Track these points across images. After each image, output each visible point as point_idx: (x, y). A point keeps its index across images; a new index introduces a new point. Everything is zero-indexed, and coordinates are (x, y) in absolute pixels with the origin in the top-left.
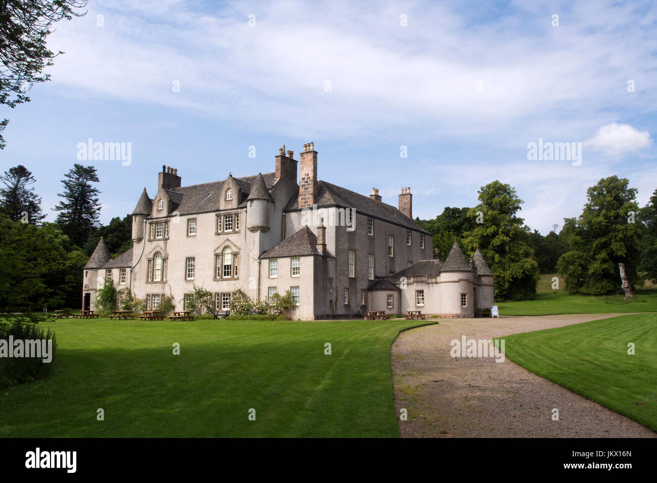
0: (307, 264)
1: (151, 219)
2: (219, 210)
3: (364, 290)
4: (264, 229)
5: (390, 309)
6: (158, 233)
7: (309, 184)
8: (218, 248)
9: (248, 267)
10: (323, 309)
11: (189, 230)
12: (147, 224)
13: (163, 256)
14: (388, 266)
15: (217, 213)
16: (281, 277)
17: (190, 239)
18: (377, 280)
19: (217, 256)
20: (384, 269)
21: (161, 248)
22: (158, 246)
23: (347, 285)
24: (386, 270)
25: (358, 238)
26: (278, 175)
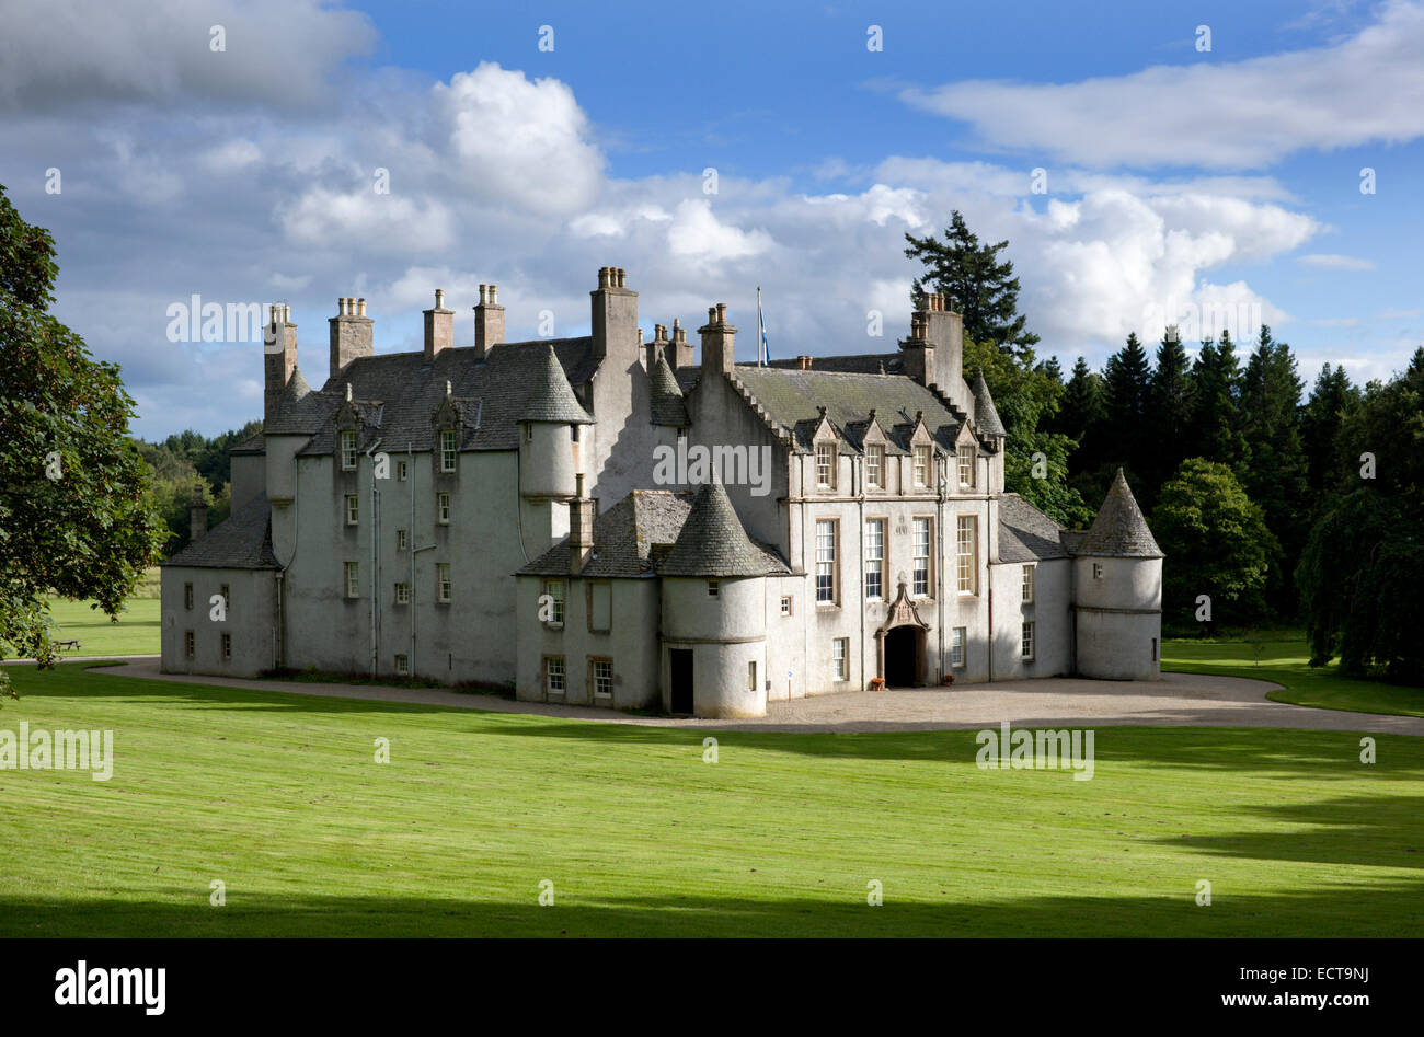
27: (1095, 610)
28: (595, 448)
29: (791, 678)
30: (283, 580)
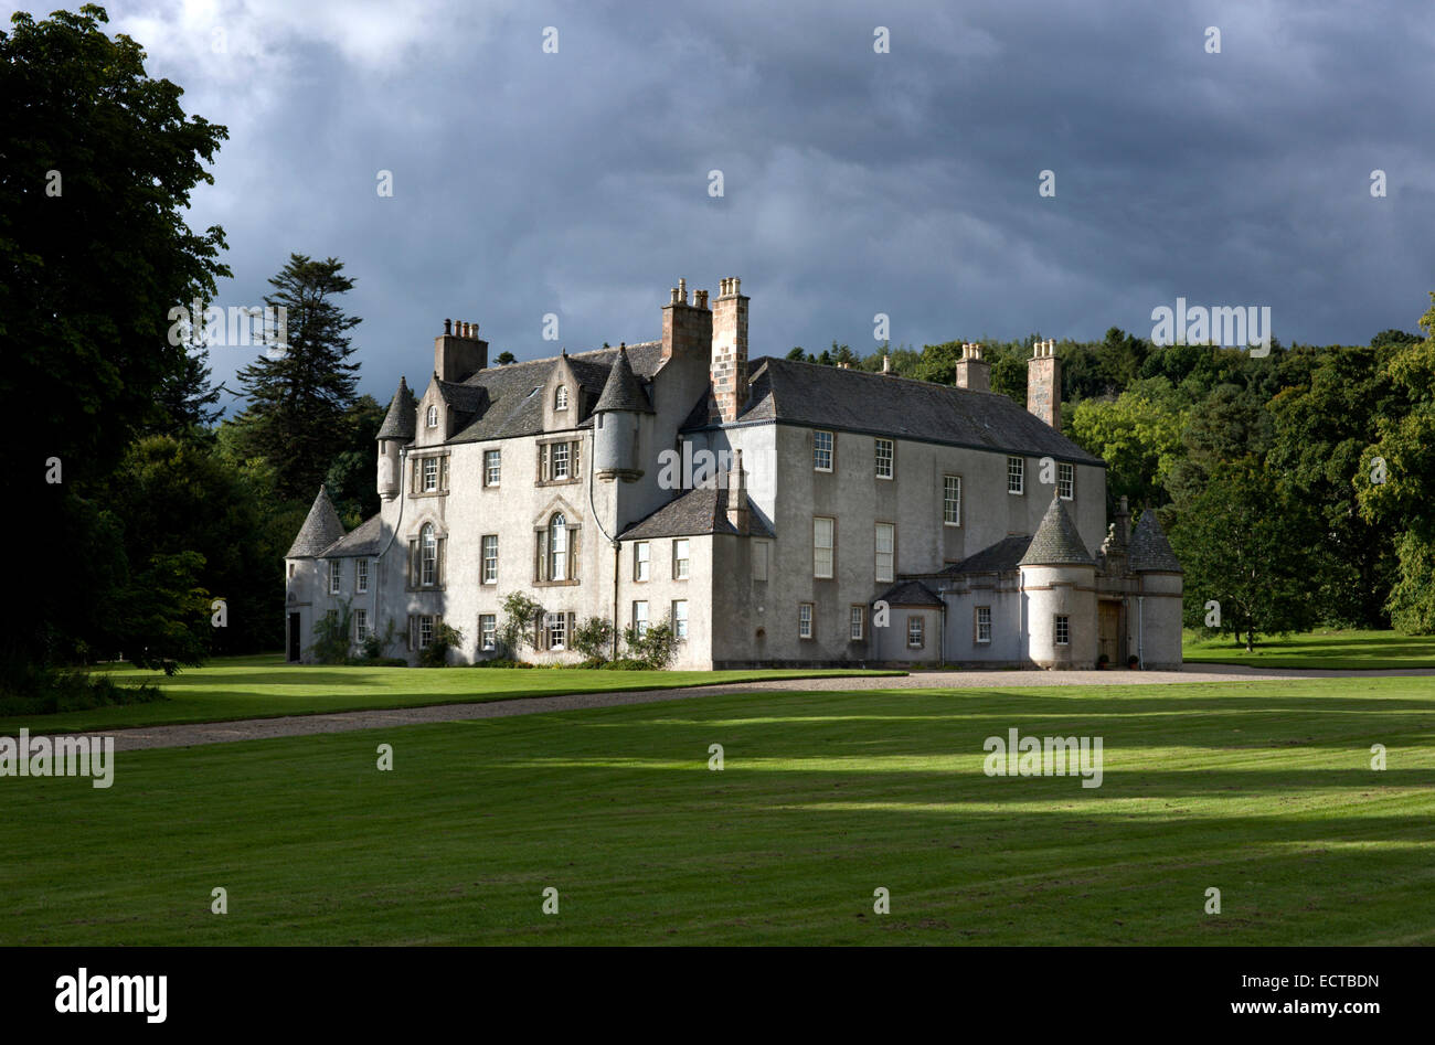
0: (699, 552)
1: (415, 448)
2: (541, 432)
3: (864, 607)
4: (628, 475)
5: (915, 648)
6: (428, 479)
7: (728, 371)
8: (541, 516)
9: (597, 558)
10: (739, 647)
11: (488, 476)
12: (407, 459)
13: (438, 530)
14: (941, 548)
15: (540, 437)
16: (655, 580)
17: (490, 495)
18: (901, 582)
19: (539, 533)
20: (927, 556)
21: (434, 515)
22: (428, 509)
23: (809, 597)
24: (934, 558)
25: (844, 489)
26: (668, 350)
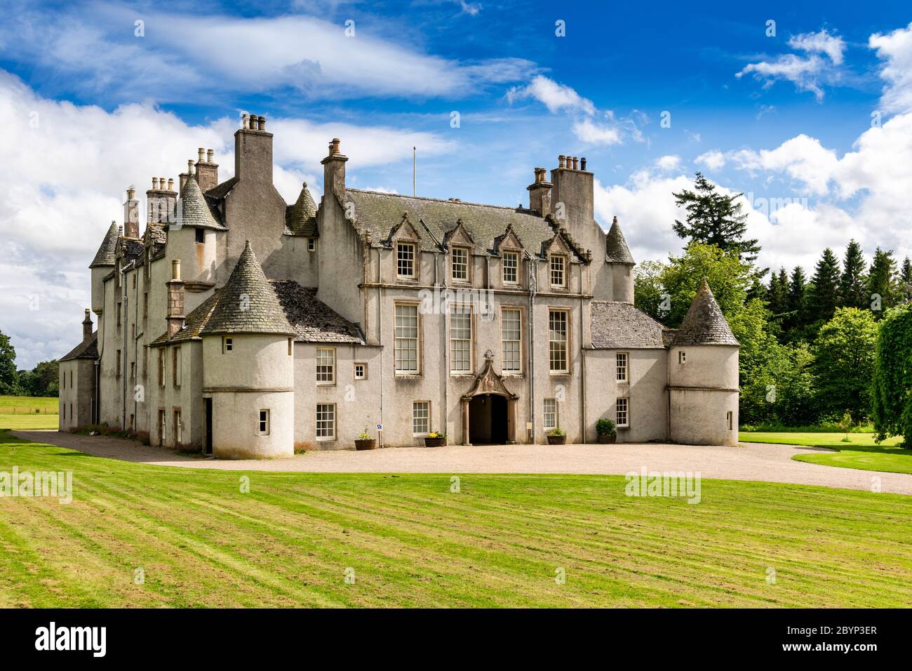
27: (679, 388)
28: (227, 251)
29: (380, 430)
30: (99, 366)
